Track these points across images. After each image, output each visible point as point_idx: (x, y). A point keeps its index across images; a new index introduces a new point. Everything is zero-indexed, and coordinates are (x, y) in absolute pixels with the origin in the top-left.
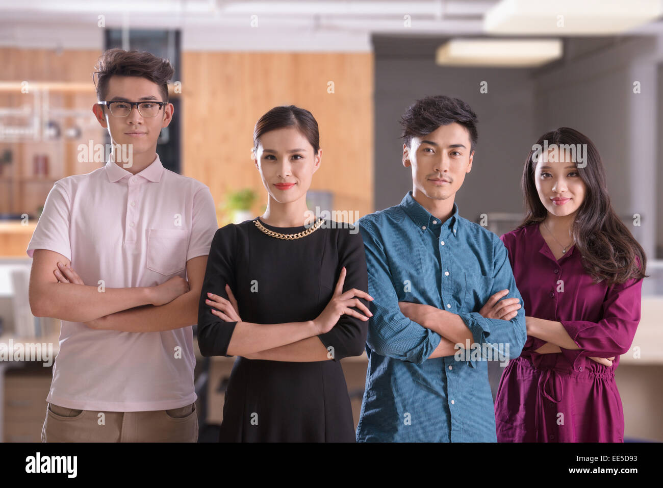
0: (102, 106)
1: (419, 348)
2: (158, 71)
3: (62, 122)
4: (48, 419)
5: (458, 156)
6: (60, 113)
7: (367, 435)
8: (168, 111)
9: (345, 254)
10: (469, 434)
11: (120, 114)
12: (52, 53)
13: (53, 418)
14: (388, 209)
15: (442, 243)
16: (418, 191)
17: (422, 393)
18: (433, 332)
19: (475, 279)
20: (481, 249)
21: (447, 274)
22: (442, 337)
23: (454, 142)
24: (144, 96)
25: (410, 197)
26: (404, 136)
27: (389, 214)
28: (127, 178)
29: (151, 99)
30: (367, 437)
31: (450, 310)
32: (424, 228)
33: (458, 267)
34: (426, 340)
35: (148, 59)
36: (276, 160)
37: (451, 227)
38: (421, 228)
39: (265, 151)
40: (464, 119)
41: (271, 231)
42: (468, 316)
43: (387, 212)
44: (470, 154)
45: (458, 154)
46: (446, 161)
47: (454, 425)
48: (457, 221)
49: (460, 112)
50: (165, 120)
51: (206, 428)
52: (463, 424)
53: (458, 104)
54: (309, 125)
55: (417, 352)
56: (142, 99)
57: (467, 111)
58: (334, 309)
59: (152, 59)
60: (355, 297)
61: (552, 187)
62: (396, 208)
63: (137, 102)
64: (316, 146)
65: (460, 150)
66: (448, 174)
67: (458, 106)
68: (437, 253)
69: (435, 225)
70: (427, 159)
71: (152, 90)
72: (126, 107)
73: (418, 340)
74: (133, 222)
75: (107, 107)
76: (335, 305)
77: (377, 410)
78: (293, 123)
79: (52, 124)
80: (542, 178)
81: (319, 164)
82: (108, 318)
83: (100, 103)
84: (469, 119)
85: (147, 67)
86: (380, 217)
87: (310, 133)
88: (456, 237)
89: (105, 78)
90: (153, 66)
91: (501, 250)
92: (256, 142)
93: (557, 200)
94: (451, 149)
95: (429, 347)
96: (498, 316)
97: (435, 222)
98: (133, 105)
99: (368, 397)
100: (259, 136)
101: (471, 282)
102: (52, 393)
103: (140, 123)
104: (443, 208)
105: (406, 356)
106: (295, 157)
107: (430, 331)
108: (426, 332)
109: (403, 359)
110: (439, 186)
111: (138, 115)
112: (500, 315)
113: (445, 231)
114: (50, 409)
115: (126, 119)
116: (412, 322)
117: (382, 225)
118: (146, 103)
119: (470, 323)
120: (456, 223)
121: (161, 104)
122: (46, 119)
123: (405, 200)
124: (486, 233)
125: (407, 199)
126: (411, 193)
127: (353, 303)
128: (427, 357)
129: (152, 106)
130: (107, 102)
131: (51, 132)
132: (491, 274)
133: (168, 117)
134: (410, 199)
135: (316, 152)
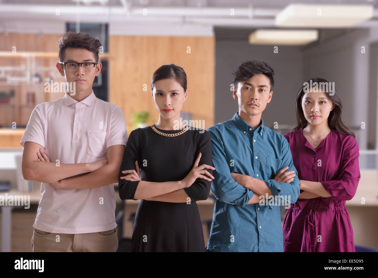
0: (62, 64)
1: (242, 199)
2: (93, 45)
3: (42, 74)
4: (34, 236)
5: (264, 92)
6: (41, 69)
7: (214, 245)
8: (98, 67)
9: (201, 145)
10: (269, 245)
11: (72, 69)
12: (36, 36)
13: (37, 235)
14: (226, 122)
15: (255, 141)
16: (242, 112)
17: (244, 222)
18: (250, 190)
19: (272, 160)
20: (275, 144)
21: (257, 158)
22: (254, 193)
23: (261, 84)
24: (85, 59)
25: (237, 115)
26: (234, 81)
27: (226, 125)
28: (75, 104)
29: (89, 61)
30: (214, 246)
31: (258, 178)
32: (245, 132)
33: (263, 154)
34: (246, 194)
35: (87, 38)
36: (163, 96)
37: (259, 132)
38: (243, 132)
39: (157, 91)
40: (267, 72)
41: (160, 132)
42: (269, 181)
43: (225, 124)
44: (270, 92)
45: (263, 91)
46: (257, 95)
47: (261, 240)
48: (262, 128)
49: (265, 68)
50: (97, 72)
51: (122, 241)
52: (265, 239)
53: (264, 64)
54: (181, 76)
55: (241, 201)
56: (84, 61)
57: (269, 68)
58: (193, 175)
59: (89, 38)
60: (205, 169)
61: (311, 109)
62: (229, 121)
63: (82, 62)
64: (185, 87)
65: (264, 88)
66: (257, 101)
67: (263, 65)
68: (252, 147)
69: (251, 131)
70: (247, 93)
71: (89, 56)
72: (75, 65)
73: (241, 195)
74: (77, 129)
75: (64, 65)
76: (193, 173)
77: (219, 232)
78: (172, 76)
79: (37, 75)
80: (306, 104)
81: (187, 97)
82: (63, 181)
83: (60, 63)
84: (270, 72)
85: (87, 43)
86: (221, 126)
87: (181, 81)
88: (262, 137)
89: (63, 49)
90: (90, 43)
91: (286, 144)
92: (152, 85)
93: (313, 116)
94: (260, 88)
95: (248, 198)
96: (283, 181)
97: (251, 129)
98: (79, 64)
99: (214, 225)
100: (154, 82)
101: (269, 162)
102: (36, 223)
103: (83, 75)
104: (255, 121)
105: (235, 203)
106: (174, 94)
107: (248, 190)
108: (246, 190)
109: (233, 204)
110: (253, 108)
111: (82, 70)
112: (284, 180)
113: (256, 134)
114: (35, 230)
115: (75, 72)
116: (239, 184)
117: (222, 131)
118: (86, 63)
119: (270, 185)
120: (262, 130)
121: (94, 64)
122: (34, 72)
123: (235, 117)
124: (278, 135)
125: (235, 116)
126: (238, 113)
127: (203, 172)
128: (246, 204)
129: (89, 65)
130: (64, 63)
131: (36, 80)
132: (280, 158)
133: (98, 70)
134: (237, 117)
135: (185, 90)
